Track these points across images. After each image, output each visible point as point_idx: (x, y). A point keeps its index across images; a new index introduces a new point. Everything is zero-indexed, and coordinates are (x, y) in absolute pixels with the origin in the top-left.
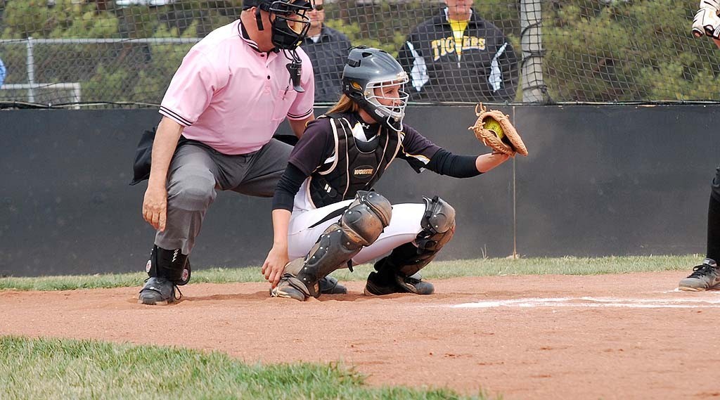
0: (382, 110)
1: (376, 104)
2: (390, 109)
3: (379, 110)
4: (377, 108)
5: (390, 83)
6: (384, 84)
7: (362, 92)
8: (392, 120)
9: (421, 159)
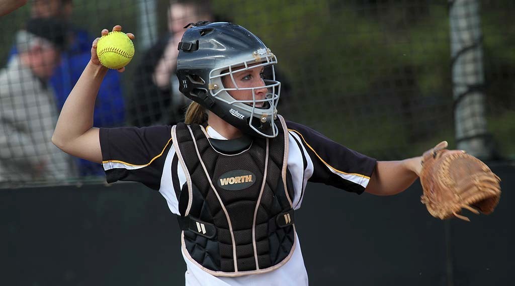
0: (240, 109)
1: (229, 100)
2: (251, 105)
3: (236, 108)
4: (231, 106)
5: (242, 66)
6: (234, 68)
7: (206, 86)
8: (256, 121)
9: (355, 181)
